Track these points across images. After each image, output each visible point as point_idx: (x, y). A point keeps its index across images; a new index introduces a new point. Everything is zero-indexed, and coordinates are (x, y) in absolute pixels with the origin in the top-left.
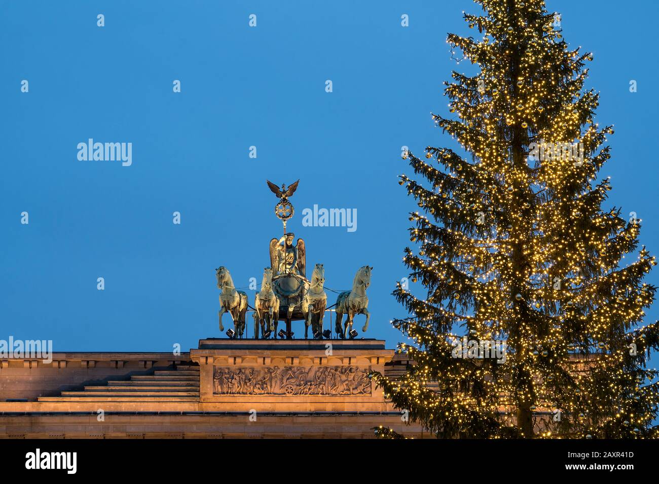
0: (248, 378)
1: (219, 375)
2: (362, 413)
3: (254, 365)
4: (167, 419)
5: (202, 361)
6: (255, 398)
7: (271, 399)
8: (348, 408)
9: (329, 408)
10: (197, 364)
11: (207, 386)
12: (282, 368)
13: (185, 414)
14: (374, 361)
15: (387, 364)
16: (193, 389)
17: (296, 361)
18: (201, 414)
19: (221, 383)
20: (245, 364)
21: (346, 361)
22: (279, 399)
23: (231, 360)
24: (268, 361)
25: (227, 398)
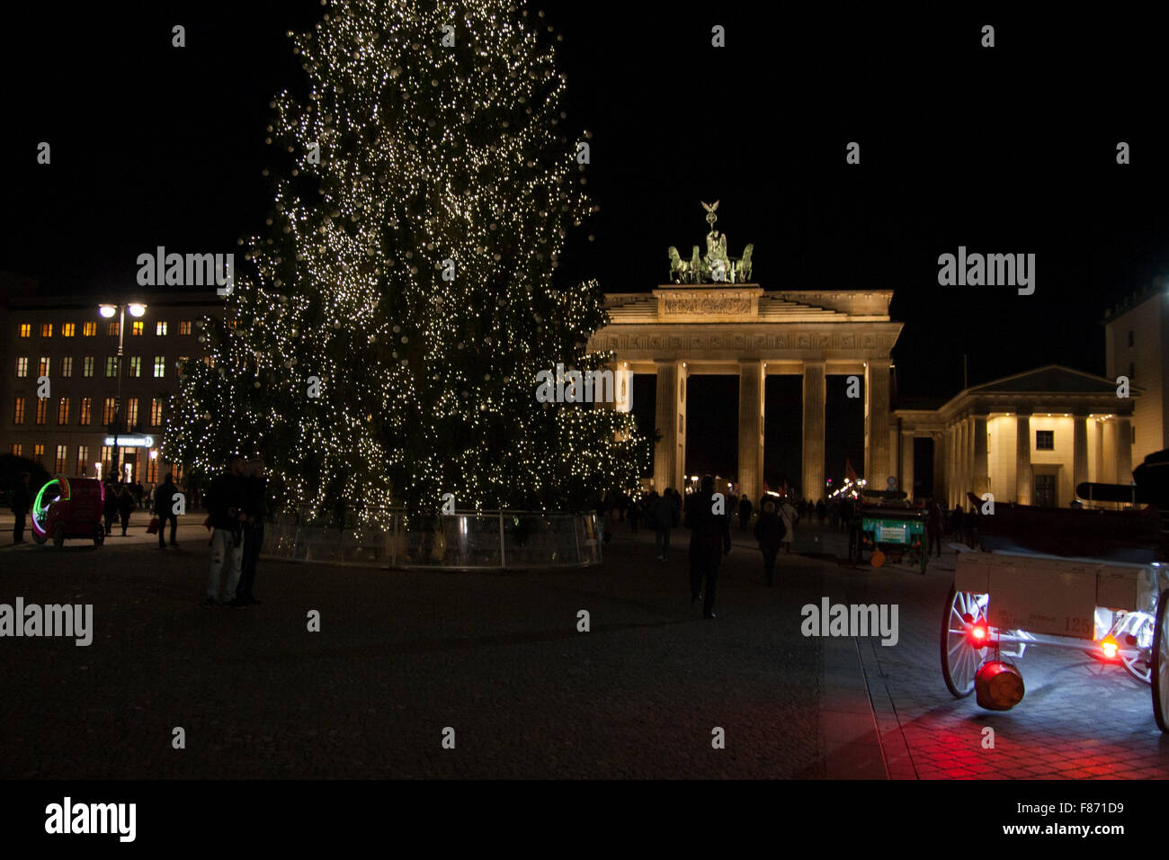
0: (684, 305)
1: (669, 304)
2: (744, 323)
3: (688, 298)
4: (638, 327)
5: (659, 296)
6: (687, 316)
7: (696, 316)
8: (737, 320)
9: (727, 320)
10: (657, 298)
11: (662, 310)
12: (702, 299)
13: (649, 324)
14: (752, 295)
15: (761, 297)
16: (655, 312)
17: (710, 296)
18: (657, 324)
19: (669, 308)
20: (684, 298)
21: (737, 295)
22: (700, 316)
23: (674, 296)
24: (694, 296)
25: (672, 316)
